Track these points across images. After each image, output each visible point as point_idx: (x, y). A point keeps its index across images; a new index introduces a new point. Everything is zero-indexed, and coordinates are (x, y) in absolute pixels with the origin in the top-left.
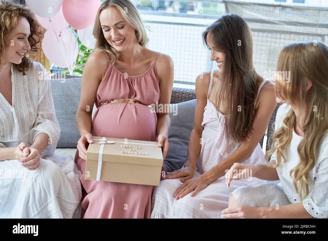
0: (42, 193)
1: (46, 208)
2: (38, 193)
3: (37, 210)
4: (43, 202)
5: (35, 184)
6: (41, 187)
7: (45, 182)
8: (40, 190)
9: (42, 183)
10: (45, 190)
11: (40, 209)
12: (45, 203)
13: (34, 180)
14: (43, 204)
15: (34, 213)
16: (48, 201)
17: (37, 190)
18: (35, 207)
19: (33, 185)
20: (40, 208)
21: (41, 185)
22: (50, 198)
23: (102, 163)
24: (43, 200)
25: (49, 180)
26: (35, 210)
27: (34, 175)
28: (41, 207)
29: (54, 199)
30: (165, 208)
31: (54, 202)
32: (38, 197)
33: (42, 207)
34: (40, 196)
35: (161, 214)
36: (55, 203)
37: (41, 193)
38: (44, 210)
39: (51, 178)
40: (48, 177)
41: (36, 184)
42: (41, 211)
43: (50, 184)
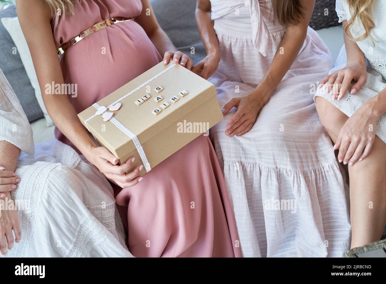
0: (68, 217)
1: (82, 233)
2: (63, 219)
3: (71, 241)
4: (75, 227)
5: (51, 209)
6: (63, 208)
7: (66, 199)
8: (63, 214)
9: (62, 202)
10: (71, 210)
11: (74, 239)
12: (77, 227)
13: (46, 205)
14: (75, 230)
15: (68, 249)
16: (81, 223)
17: (59, 216)
18: (66, 241)
19: (48, 212)
20: (74, 237)
21: (61, 207)
22: (82, 217)
23: (143, 148)
24: (73, 225)
25: (68, 193)
26: (68, 243)
27: (42, 196)
28: (74, 235)
29: (89, 216)
30: (241, 152)
31: (90, 219)
32: (65, 224)
33: (76, 234)
34: (67, 221)
35: (238, 162)
36: (93, 220)
37: (66, 217)
38: (80, 237)
39: (71, 190)
40: (65, 189)
41: (53, 208)
42: (77, 240)
43: (73, 198)
